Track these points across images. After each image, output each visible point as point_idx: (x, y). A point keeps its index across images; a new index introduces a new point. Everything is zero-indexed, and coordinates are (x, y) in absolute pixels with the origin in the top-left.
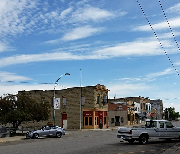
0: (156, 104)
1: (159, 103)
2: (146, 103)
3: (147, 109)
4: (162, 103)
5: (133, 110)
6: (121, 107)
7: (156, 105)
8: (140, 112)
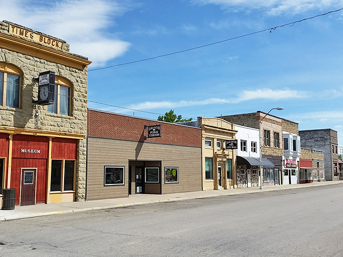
0: (319, 139)
1: (328, 137)
2: (284, 132)
3: (286, 147)
4: (335, 138)
5: (227, 145)
6: (156, 130)
7: (319, 143)
8: (257, 155)
